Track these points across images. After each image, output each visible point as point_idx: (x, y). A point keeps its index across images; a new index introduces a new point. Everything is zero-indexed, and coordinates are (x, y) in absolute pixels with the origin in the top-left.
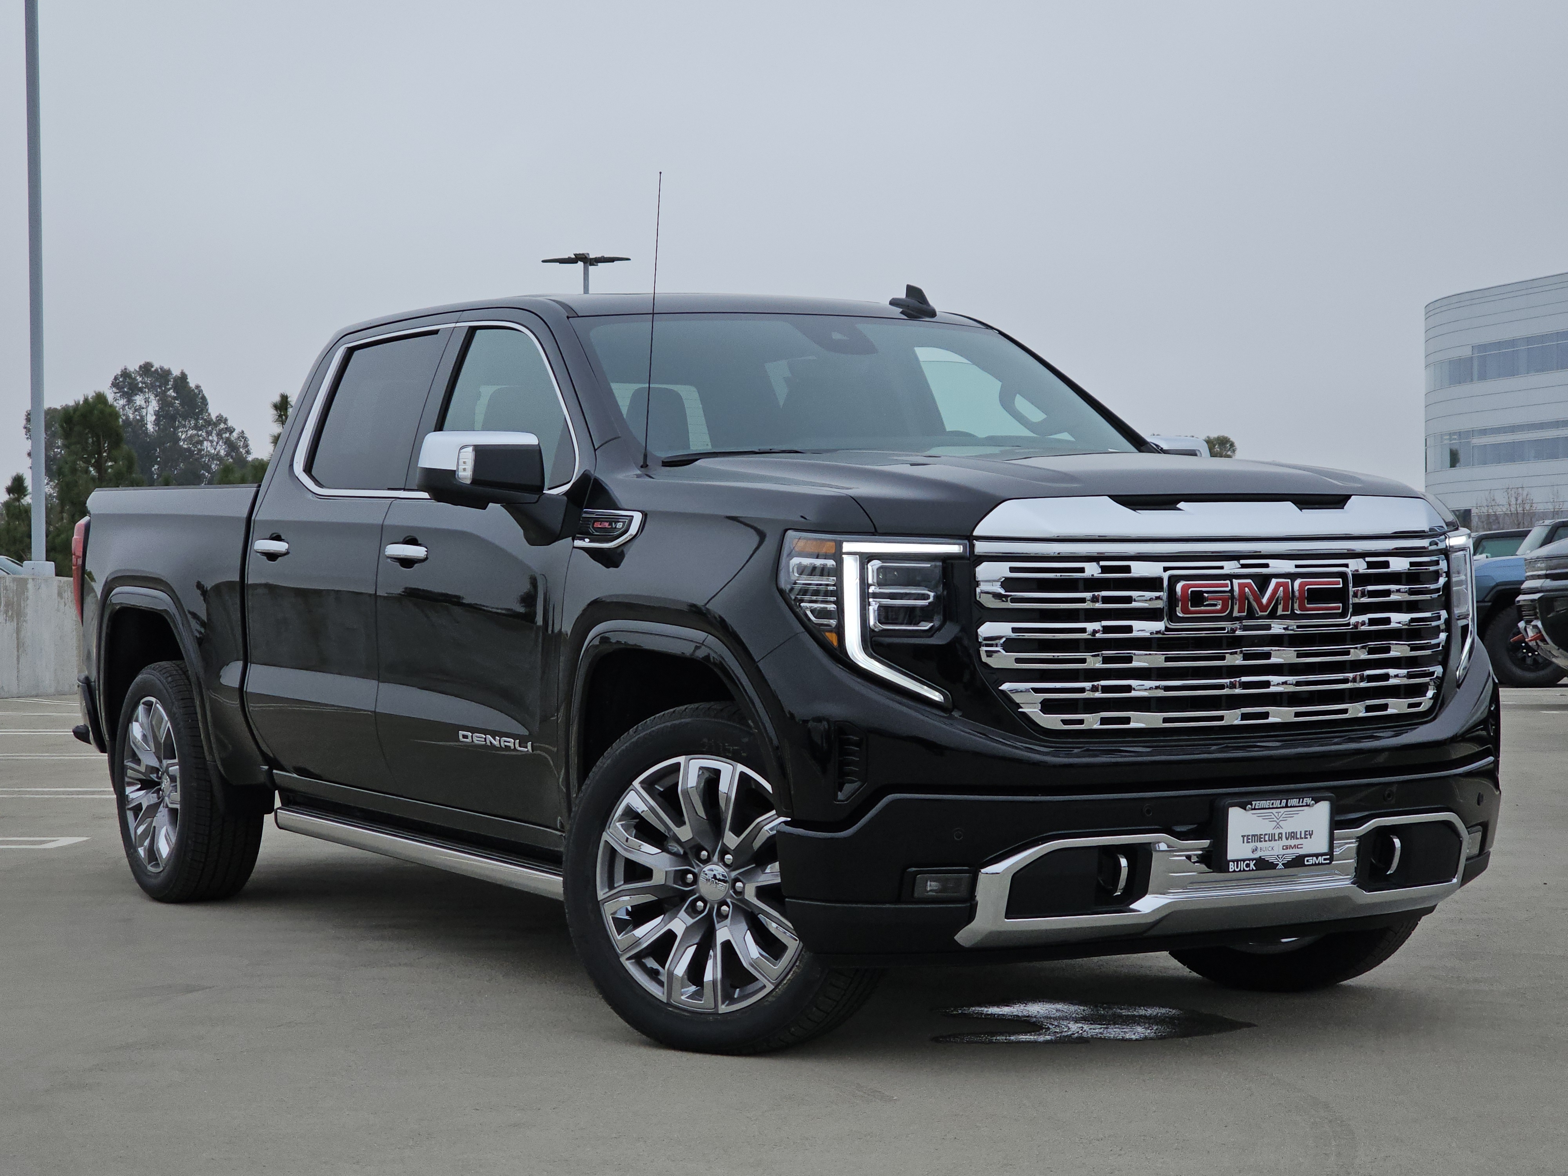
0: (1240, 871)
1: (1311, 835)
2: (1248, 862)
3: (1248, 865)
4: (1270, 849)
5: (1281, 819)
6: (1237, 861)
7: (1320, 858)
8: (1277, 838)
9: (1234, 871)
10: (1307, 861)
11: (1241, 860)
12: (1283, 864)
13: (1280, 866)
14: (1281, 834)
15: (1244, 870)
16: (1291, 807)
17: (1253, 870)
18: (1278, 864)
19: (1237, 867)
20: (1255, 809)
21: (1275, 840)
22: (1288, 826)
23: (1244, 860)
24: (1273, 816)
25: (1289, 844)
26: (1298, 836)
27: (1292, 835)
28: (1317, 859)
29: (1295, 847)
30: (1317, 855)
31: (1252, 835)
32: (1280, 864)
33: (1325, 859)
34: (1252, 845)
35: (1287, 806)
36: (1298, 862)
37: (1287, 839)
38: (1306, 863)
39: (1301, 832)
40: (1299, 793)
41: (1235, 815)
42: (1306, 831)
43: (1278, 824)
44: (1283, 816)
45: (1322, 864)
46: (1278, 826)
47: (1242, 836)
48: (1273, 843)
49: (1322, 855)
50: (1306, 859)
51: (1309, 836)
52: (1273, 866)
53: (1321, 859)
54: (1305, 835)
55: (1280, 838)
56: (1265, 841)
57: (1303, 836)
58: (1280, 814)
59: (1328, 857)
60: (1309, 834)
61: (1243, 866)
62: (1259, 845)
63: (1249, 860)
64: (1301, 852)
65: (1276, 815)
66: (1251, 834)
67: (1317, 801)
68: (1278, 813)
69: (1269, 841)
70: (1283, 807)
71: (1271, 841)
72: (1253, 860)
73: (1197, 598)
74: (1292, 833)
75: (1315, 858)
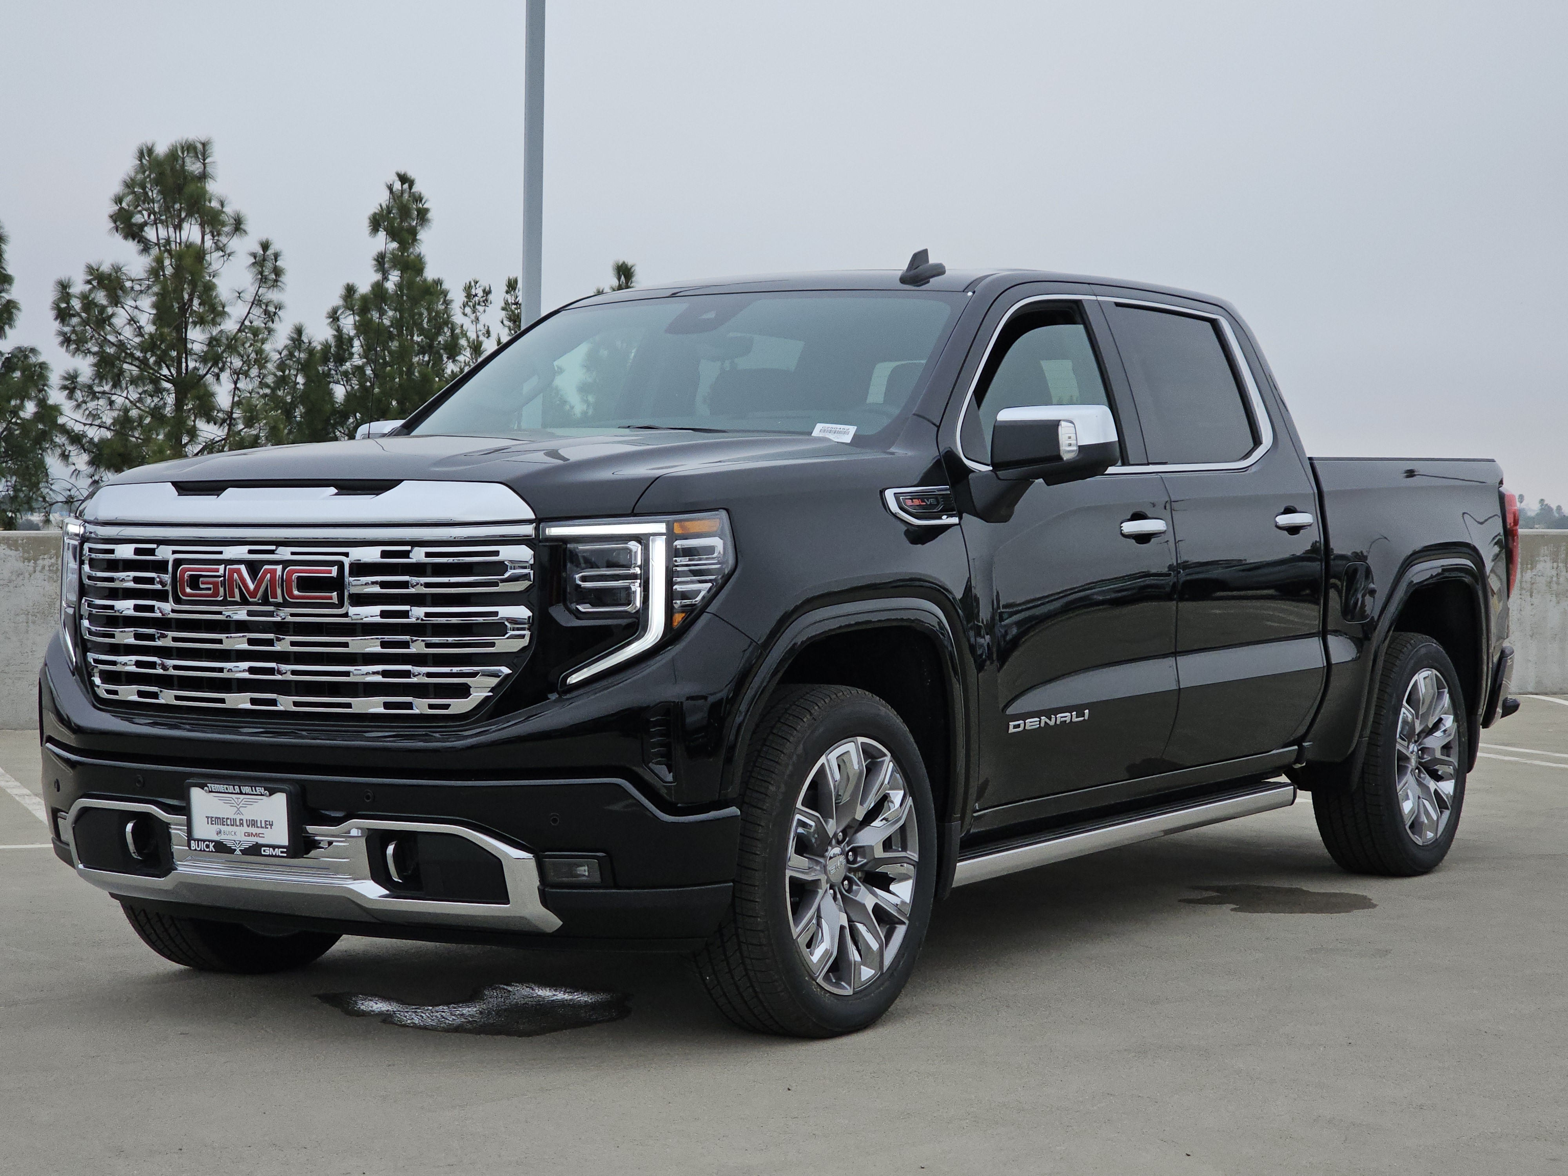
0: (201, 850)
1: (271, 825)
2: (208, 843)
3: (208, 846)
4: (233, 833)
5: (240, 805)
6: (198, 840)
7: (276, 849)
8: (238, 823)
9: (196, 850)
10: (264, 851)
11: (201, 840)
12: (240, 850)
13: (238, 852)
14: (242, 820)
15: (204, 851)
16: (245, 794)
17: (212, 851)
18: (235, 850)
19: (198, 847)
20: (212, 792)
21: (237, 826)
22: (248, 813)
23: (204, 841)
24: (233, 802)
25: (250, 832)
26: (259, 825)
27: (253, 823)
28: (274, 850)
29: (256, 835)
30: (274, 847)
31: (216, 818)
32: (238, 850)
33: (282, 852)
34: (216, 827)
35: (241, 793)
36: (255, 850)
37: (248, 826)
38: (263, 853)
39: (261, 821)
40: (253, 782)
41: (197, 794)
42: (266, 821)
43: (238, 809)
44: (243, 802)
45: (279, 856)
46: (238, 812)
47: (208, 817)
48: (234, 828)
49: (279, 847)
50: (263, 849)
51: (269, 827)
52: (231, 851)
53: (278, 852)
54: (266, 825)
55: (242, 824)
56: (228, 825)
57: (263, 825)
58: (240, 800)
59: (285, 850)
60: (269, 824)
61: (203, 846)
62: (223, 828)
63: (209, 841)
64: (261, 841)
65: (236, 800)
66: (214, 816)
67: (272, 792)
68: (238, 798)
69: (232, 825)
70: (237, 794)
71: (233, 825)
72: (212, 841)
73: (194, 581)
74: (253, 820)
75: (271, 849)
